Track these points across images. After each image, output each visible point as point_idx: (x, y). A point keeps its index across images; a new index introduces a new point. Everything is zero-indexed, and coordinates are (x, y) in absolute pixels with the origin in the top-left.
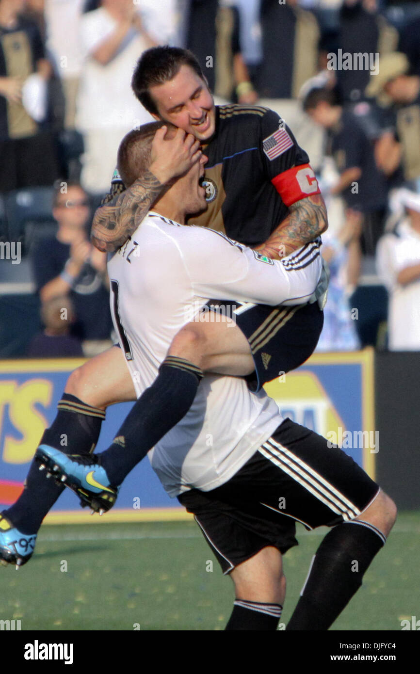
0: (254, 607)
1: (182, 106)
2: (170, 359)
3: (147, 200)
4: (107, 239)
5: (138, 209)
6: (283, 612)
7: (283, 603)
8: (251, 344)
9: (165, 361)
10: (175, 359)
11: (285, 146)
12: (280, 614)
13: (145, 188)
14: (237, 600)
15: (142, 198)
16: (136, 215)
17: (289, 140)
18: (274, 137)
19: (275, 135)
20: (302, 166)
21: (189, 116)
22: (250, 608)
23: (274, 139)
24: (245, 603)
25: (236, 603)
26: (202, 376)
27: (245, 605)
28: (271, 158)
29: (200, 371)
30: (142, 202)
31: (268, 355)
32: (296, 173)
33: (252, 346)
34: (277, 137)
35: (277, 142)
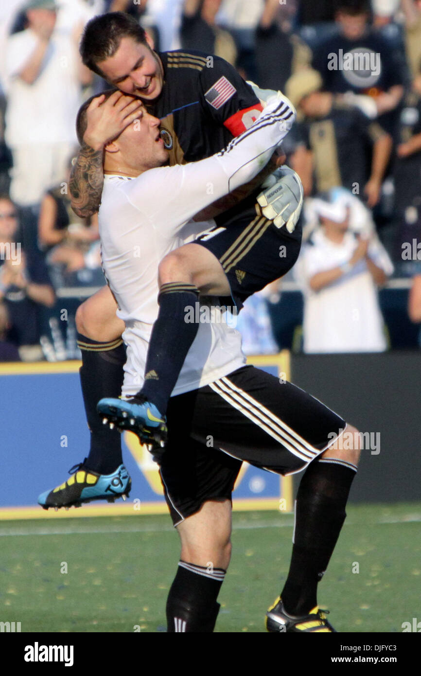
0: (198, 571)
1: (126, 77)
2: (164, 287)
3: (92, 166)
4: (79, 206)
5: (89, 176)
6: (226, 576)
7: (227, 568)
8: (222, 264)
9: (161, 290)
10: (171, 285)
11: (228, 94)
12: (223, 578)
13: (86, 157)
14: (181, 561)
15: (87, 166)
16: (90, 182)
17: (231, 88)
18: (215, 88)
19: (216, 86)
20: (247, 109)
21: (134, 86)
22: (194, 571)
23: (216, 90)
24: (188, 565)
25: (180, 564)
26: (199, 291)
27: (188, 567)
28: (217, 107)
29: (196, 288)
30: (89, 170)
31: (242, 272)
32: (241, 117)
33: (224, 266)
34: (218, 87)
35: (219, 92)
